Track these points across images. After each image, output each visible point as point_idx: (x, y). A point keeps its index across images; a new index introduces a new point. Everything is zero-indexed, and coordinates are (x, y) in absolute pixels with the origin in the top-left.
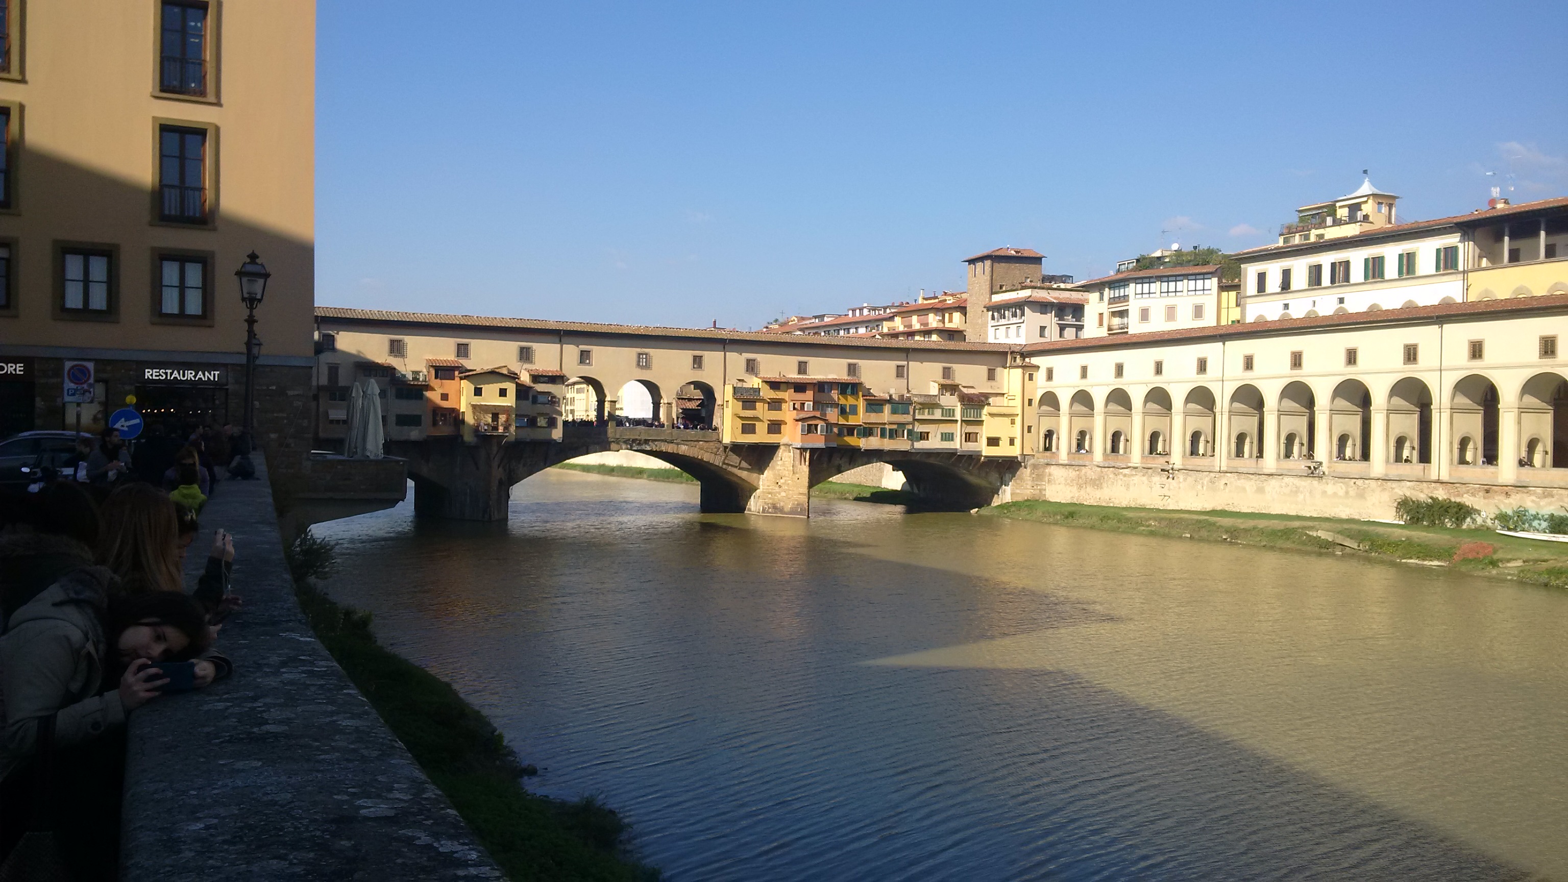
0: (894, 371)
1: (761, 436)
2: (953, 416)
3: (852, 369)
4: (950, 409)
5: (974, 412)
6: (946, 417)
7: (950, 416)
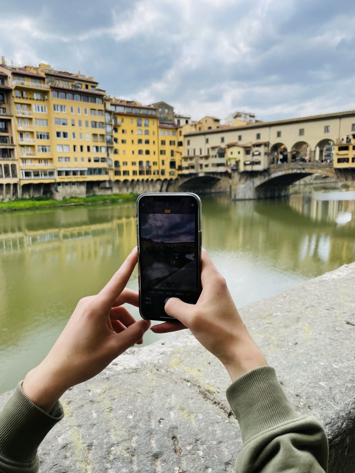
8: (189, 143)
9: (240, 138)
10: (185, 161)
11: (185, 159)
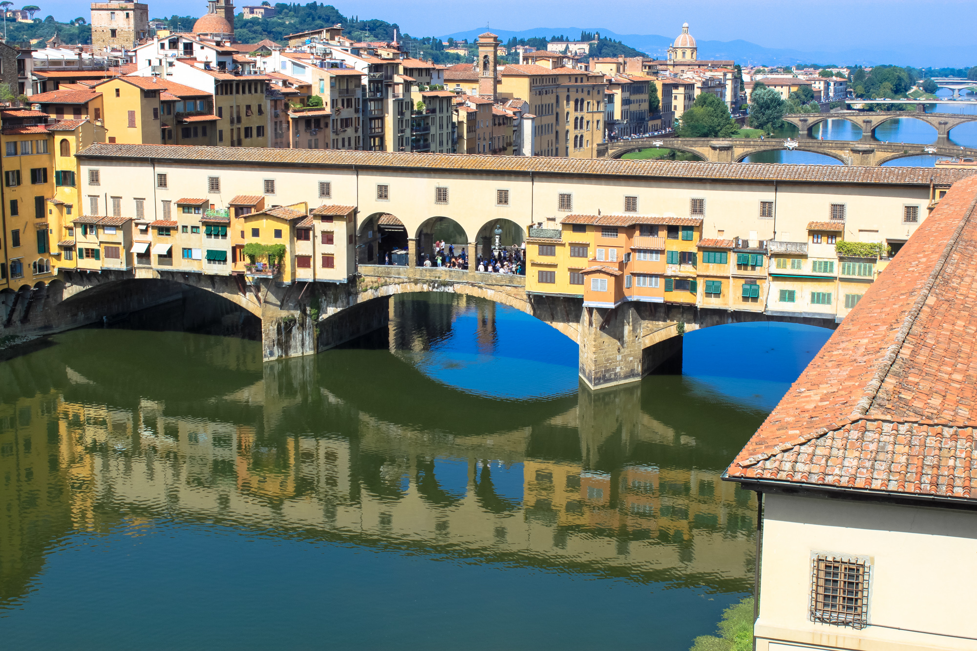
0: (757, 209)
1: (562, 287)
2: (831, 271)
3: (698, 206)
4: (826, 263)
5: (860, 267)
6: (820, 272)
7: (825, 271)
8: (94, 178)
9: (270, 187)
10: (85, 233)
11: (88, 227)
